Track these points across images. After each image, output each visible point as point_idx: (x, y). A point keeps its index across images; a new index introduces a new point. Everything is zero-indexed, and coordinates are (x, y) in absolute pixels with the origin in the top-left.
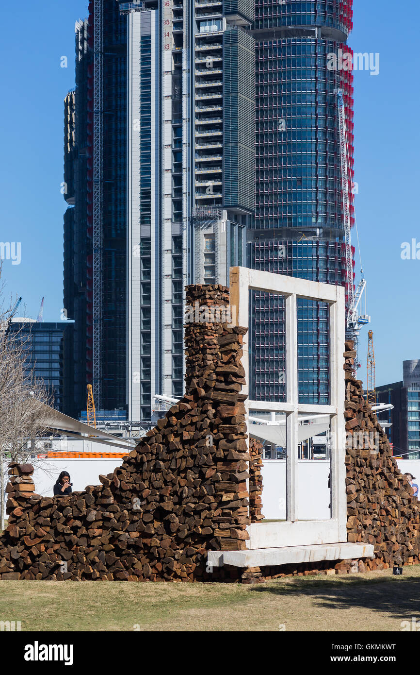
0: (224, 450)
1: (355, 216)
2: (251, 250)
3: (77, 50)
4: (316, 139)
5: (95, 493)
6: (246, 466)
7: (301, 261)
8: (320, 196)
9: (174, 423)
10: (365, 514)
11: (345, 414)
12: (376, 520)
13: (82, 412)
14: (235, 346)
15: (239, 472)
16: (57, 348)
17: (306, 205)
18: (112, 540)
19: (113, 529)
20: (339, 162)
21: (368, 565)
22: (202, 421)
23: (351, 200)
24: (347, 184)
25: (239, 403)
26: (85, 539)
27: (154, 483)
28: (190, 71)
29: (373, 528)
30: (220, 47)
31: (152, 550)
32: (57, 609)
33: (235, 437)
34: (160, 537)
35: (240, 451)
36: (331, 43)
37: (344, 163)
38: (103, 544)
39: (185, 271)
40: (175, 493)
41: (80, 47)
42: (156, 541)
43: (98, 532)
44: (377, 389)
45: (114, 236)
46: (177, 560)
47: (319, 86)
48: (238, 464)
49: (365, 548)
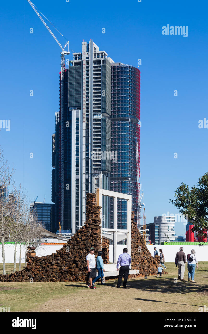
0: (94, 243)
1: (140, 174)
2: (110, 183)
5: (55, 255)
6: (101, 247)
7: (124, 187)
8: (130, 168)
9: (79, 235)
10: (137, 261)
11: (131, 232)
12: (140, 263)
13: (57, 231)
14: (98, 212)
15: (99, 249)
16: (49, 211)
17: (126, 171)
18: (60, 270)
19: (60, 266)
20: (136, 158)
21: (138, 276)
22: (88, 234)
23: (139, 170)
24: (138, 165)
25: (99, 229)
26: (51, 269)
27: (73, 252)
28: (91, 129)
29: (139, 265)
30: (100, 122)
31: (72, 272)
32: (41, 291)
33: (98, 239)
34: (75, 268)
35: (99, 243)
36: (134, 123)
37: (137, 159)
38: (57, 271)
39: (89, 189)
40: (79, 255)
41: (57, 120)
42: (73, 270)
43: (55, 267)
44: (146, 225)
45: (67, 178)
46: (80, 275)
47: (130, 136)
48: (99, 247)
49: (137, 271)
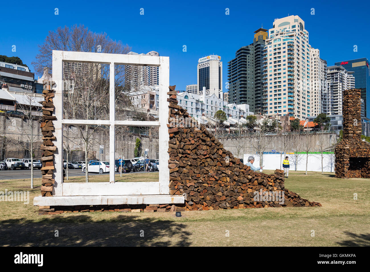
49: (173, 198)
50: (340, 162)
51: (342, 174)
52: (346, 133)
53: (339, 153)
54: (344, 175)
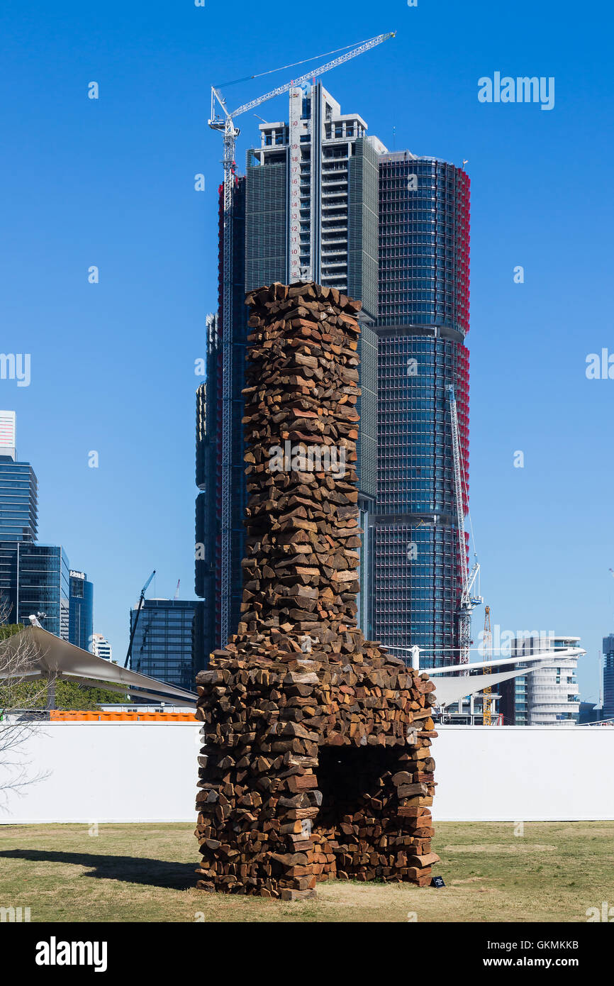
1: (468, 504)
2: (373, 533)
3: (208, 343)
4: (435, 432)
7: (419, 544)
8: (437, 485)
17: (424, 492)
23: (464, 489)
24: (459, 474)
36: (449, 342)
41: (211, 340)
45: (242, 518)
47: (438, 383)
50: (253, 779)
51: (269, 869)
52: (275, 581)
53: (243, 716)
54: (282, 872)
